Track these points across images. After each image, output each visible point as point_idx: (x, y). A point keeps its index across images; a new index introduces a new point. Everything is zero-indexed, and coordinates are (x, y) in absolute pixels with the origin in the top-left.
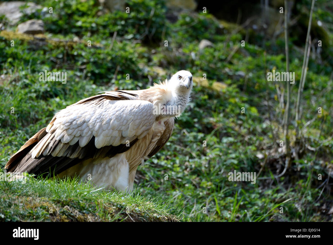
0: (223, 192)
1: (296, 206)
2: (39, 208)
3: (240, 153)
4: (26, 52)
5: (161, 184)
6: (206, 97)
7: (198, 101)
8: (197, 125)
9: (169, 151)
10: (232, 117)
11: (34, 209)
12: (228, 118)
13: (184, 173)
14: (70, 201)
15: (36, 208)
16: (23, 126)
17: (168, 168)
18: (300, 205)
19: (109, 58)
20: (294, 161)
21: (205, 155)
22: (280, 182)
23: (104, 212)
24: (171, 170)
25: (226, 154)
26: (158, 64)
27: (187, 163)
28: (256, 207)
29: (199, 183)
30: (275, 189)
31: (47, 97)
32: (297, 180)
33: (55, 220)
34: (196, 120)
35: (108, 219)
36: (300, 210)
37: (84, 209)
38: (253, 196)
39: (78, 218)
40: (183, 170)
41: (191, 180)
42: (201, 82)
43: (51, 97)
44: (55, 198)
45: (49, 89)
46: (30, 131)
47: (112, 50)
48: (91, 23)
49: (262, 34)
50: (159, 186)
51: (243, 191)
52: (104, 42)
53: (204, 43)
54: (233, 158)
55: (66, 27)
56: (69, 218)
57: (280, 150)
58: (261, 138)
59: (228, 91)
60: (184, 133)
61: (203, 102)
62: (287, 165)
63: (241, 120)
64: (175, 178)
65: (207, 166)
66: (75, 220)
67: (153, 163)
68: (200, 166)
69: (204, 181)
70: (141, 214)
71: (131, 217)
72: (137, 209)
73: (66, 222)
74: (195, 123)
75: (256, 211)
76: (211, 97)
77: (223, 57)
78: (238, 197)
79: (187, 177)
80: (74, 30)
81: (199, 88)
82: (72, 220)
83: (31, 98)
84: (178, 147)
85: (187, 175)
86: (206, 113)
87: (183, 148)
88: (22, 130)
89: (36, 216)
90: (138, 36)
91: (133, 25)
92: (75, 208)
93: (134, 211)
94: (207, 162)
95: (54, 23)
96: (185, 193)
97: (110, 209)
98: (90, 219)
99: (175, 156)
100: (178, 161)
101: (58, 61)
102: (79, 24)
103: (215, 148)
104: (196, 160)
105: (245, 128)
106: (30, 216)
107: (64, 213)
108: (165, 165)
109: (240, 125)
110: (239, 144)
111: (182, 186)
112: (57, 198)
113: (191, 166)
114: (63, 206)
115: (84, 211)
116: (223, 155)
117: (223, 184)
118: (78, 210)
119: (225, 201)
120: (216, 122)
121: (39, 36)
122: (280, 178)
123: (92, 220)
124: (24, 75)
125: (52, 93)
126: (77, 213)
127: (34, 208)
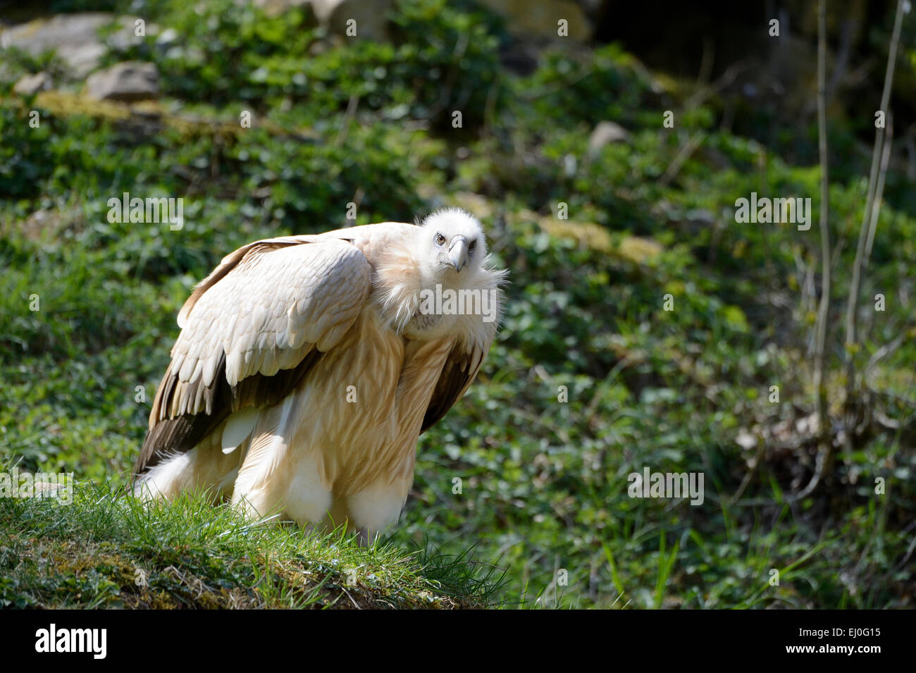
0: (639, 538)
1: (844, 578)
2: (93, 571)
3: (690, 434)
4: (107, 149)
5: (466, 513)
6: (602, 279)
7: (580, 290)
8: (573, 355)
9: (492, 424)
10: (674, 334)
11: (80, 573)
12: (662, 336)
13: (531, 486)
14: (181, 552)
15: (84, 570)
16: (90, 350)
17: (489, 471)
18: (853, 578)
19: (335, 170)
20: (840, 456)
21: (593, 436)
22: (801, 512)
23: (276, 584)
24: (498, 475)
25: (653, 434)
26: (474, 186)
27: (541, 459)
28: (730, 581)
29: (574, 514)
30: (786, 531)
31: (161, 272)
32: (849, 509)
33: (137, 605)
34: (571, 341)
35: (287, 603)
36: (853, 590)
37: (221, 576)
38: (723, 550)
39: (201, 599)
40: (531, 478)
41: (552, 504)
42: (589, 237)
43: (172, 273)
44: (139, 543)
45: (165, 253)
46: (106, 366)
47: (345, 146)
48: (291, 74)
49: (770, 109)
50: (462, 520)
51: (695, 536)
52: (323, 126)
53: (606, 132)
54: (671, 447)
55: (223, 83)
56: (177, 599)
57: (801, 425)
58: (752, 392)
59: (664, 262)
60: (537, 376)
61: (594, 292)
62: (820, 467)
63: (697, 341)
64: (506, 497)
65: (596, 466)
66: (194, 605)
67: (446, 456)
68: (578, 465)
69: (587, 507)
70: (381, 592)
71: (353, 601)
72: (373, 578)
73: (169, 610)
74: (569, 348)
75: (728, 592)
76: (616, 278)
77: (655, 170)
78: (681, 551)
79: (542, 498)
80: (247, 93)
81: (583, 254)
82: (185, 605)
83: (113, 276)
84: (519, 415)
85: (541, 491)
86: (599, 324)
87: (531, 417)
88: (85, 362)
89: (82, 593)
90: (421, 112)
91: (408, 82)
92: (193, 572)
93: (364, 584)
94: (597, 456)
95: (193, 73)
96: (532, 540)
97: (293, 575)
98: (235, 601)
99: (510, 438)
100: (516, 453)
101: (195, 177)
102: (260, 76)
103: (621, 418)
104: (569, 449)
105: (707, 364)
106: (67, 592)
107: (163, 584)
108: (482, 465)
109: (695, 357)
110: (689, 407)
111: (524, 520)
112: (146, 543)
113: (553, 465)
114: (161, 565)
115: (220, 582)
116: (643, 437)
117: (638, 518)
118: (202, 577)
119: (643, 562)
120: (629, 348)
121: (146, 108)
122: (800, 502)
123: (241, 606)
124: (96, 214)
125: (173, 263)
126: (198, 585)
127: (78, 571)
